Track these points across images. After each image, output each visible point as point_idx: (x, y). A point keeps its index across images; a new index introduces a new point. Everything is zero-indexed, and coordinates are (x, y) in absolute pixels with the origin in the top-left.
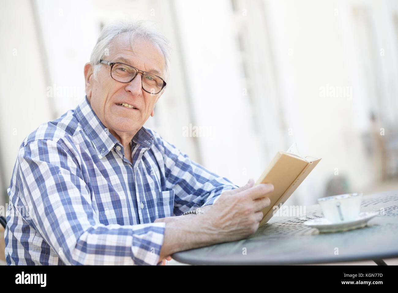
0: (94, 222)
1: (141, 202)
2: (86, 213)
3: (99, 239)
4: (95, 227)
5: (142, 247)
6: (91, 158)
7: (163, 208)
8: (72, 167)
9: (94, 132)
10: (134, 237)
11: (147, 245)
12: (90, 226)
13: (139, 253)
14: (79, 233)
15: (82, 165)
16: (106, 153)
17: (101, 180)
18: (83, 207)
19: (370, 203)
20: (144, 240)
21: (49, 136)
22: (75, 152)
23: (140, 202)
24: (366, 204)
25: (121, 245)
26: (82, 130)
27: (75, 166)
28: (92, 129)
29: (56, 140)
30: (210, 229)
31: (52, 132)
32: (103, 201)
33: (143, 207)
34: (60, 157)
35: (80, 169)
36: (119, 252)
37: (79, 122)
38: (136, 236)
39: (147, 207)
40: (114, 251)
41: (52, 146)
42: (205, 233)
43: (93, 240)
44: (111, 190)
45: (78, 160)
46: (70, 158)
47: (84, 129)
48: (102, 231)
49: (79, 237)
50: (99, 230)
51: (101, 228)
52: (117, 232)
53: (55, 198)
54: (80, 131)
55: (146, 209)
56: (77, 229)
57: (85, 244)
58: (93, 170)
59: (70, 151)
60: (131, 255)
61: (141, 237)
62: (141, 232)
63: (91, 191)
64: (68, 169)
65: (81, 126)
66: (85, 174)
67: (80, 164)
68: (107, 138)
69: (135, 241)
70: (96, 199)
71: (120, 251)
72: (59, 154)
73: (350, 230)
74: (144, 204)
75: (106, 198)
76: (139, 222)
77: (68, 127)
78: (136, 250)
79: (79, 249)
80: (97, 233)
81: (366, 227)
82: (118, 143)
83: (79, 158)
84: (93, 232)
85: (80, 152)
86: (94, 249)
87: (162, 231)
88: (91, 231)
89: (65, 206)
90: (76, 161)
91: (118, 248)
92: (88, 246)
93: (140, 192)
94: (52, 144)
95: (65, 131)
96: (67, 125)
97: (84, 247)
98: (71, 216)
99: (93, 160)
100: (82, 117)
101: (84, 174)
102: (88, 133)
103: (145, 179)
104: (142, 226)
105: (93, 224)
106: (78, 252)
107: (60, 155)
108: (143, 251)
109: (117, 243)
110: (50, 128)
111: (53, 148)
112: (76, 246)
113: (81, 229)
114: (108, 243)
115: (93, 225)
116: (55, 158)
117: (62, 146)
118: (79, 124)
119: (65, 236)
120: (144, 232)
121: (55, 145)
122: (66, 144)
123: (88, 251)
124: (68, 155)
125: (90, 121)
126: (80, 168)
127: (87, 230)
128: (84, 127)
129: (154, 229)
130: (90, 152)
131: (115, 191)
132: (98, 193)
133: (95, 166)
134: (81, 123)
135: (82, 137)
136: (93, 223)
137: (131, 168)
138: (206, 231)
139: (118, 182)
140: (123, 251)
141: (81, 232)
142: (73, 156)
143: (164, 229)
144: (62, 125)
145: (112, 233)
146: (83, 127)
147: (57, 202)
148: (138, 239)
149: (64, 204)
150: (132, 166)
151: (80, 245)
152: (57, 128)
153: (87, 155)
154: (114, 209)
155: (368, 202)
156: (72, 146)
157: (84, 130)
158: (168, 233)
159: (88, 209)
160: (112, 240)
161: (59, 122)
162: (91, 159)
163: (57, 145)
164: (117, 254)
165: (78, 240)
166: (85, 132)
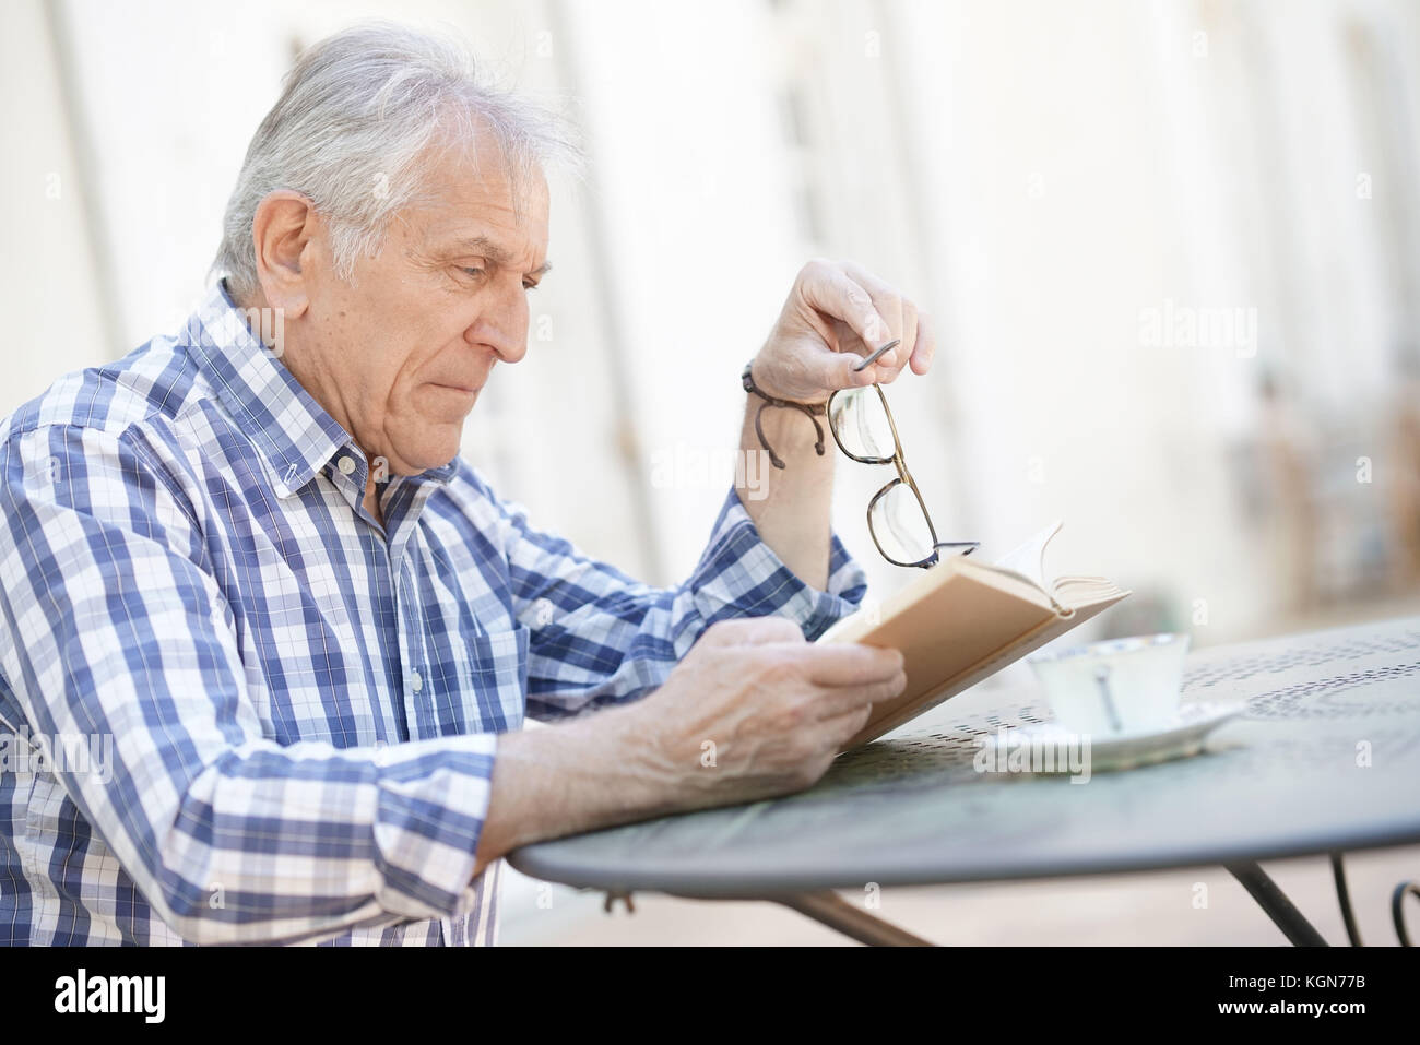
0: (241, 734)
1: (415, 669)
2: (214, 699)
3: (258, 797)
4: (244, 752)
5: (413, 826)
6: (243, 499)
7: (496, 693)
8: (172, 527)
9: (256, 405)
10: (383, 792)
11: (432, 821)
12: (225, 747)
13: (402, 849)
14: (188, 771)
15: (209, 523)
16: (303, 480)
17: (276, 580)
18: (204, 676)
19: (1227, 675)
20: (418, 803)
21: (92, 413)
22: (184, 473)
23: (412, 667)
24: (1210, 679)
25: (336, 818)
26: (210, 397)
27: (186, 524)
28: (252, 394)
29: (115, 428)
30: (656, 767)
31: (100, 401)
32: (282, 655)
33: (420, 688)
34: (129, 494)
35: (202, 535)
36: (329, 845)
37: (197, 368)
38: (391, 785)
39: (432, 688)
40: (312, 839)
41: (100, 448)
42: (635, 779)
43: (236, 798)
44: (311, 616)
45: (193, 502)
46: (164, 494)
47: (220, 394)
48: (268, 769)
49: (188, 785)
50: (257, 765)
51: (265, 756)
52: (323, 770)
53: (101, 643)
54: (203, 404)
55: (430, 694)
56: (181, 756)
57: (207, 811)
58: (250, 541)
59: (165, 469)
60: (373, 853)
61: (410, 789)
62: (410, 774)
63: (238, 616)
64: (158, 534)
65: (207, 384)
66: (217, 555)
67: (202, 517)
68: (309, 424)
69: (388, 806)
70: (257, 644)
71: (334, 841)
72: (125, 481)
73: (1143, 766)
74: (423, 675)
75: (292, 643)
76: (405, 736)
77: (156, 386)
78: (389, 838)
79: (185, 830)
80: (249, 774)
81: (1203, 753)
82: (349, 446)
83: (199, 495)
84: (237, 769)
85: (201, 477)
86: (240, 833)
87: (485, 765)
88: (228, 765)
89: (139, 673)
90: (188, 506)
91: (324, 829)
92: (217, 820)
93: (410, 633)
94: (102, 442)
95: (148, 400)
96: (154, 381)
97: (206, 823)
98: (159, 713)
99: (247, 506)
100: (211, 354)
101: (215, 554)
102: (235, 410)
103: (428, 590)
104: (415, 749)
105: (236, 741)
106: (184, 841)
107: (129, 486)
108: (418, 841)
109: (323, 811)
110: (93, 387)
111: (103, 457)
112: (178, 821)
113: (192, 757)
114: (290, 812)
115: (237, 745)
116: (110, 494)
117: (136, 451)
118: (199, 378)
119: (138, 782)
120: (418, 771)
121: (112, 447)
122: (151, 442)
123: (217, 840)
124: (159, 484)
125: (243, 365)
126: (202, 532)
127: (216, 762)
128: (221, 388)
129: (455, 759)
130: (240, 475)
131: (323, 620)
132: (263, 622)
133: (256, 528)
134: (207, 374)
135: (211, 423)
136: (237, 737)
137: (383, 544)
138: (640, 771)
139: (334, 589)
140: (344, 841)
141: (196, 767)
142: (177, 487)
143: (492, 760)
144: (135, 382)
145: (306, 773)
146: (216, 389)
147: (108, 659)
148: (397, 799)
149: (134, 666)
150: (384, 539)
151: (191, 817)
152: (117, 389)
153: (228, 487)
154: (318, 685)
155: (1219, 671)
156: (173, 452)
157: (218, 398)
158: (503, 774)
159: (221, 688)
160: (303, 801)
161: (123, 372)
162: (240, 503)
163: (120, 447)
164: (322, 852)
165: (184, 797)
166: (223, 404)
